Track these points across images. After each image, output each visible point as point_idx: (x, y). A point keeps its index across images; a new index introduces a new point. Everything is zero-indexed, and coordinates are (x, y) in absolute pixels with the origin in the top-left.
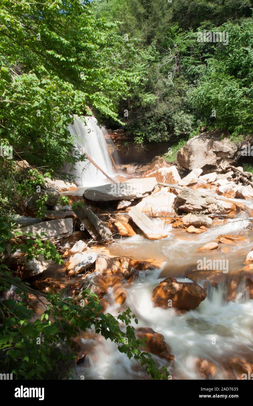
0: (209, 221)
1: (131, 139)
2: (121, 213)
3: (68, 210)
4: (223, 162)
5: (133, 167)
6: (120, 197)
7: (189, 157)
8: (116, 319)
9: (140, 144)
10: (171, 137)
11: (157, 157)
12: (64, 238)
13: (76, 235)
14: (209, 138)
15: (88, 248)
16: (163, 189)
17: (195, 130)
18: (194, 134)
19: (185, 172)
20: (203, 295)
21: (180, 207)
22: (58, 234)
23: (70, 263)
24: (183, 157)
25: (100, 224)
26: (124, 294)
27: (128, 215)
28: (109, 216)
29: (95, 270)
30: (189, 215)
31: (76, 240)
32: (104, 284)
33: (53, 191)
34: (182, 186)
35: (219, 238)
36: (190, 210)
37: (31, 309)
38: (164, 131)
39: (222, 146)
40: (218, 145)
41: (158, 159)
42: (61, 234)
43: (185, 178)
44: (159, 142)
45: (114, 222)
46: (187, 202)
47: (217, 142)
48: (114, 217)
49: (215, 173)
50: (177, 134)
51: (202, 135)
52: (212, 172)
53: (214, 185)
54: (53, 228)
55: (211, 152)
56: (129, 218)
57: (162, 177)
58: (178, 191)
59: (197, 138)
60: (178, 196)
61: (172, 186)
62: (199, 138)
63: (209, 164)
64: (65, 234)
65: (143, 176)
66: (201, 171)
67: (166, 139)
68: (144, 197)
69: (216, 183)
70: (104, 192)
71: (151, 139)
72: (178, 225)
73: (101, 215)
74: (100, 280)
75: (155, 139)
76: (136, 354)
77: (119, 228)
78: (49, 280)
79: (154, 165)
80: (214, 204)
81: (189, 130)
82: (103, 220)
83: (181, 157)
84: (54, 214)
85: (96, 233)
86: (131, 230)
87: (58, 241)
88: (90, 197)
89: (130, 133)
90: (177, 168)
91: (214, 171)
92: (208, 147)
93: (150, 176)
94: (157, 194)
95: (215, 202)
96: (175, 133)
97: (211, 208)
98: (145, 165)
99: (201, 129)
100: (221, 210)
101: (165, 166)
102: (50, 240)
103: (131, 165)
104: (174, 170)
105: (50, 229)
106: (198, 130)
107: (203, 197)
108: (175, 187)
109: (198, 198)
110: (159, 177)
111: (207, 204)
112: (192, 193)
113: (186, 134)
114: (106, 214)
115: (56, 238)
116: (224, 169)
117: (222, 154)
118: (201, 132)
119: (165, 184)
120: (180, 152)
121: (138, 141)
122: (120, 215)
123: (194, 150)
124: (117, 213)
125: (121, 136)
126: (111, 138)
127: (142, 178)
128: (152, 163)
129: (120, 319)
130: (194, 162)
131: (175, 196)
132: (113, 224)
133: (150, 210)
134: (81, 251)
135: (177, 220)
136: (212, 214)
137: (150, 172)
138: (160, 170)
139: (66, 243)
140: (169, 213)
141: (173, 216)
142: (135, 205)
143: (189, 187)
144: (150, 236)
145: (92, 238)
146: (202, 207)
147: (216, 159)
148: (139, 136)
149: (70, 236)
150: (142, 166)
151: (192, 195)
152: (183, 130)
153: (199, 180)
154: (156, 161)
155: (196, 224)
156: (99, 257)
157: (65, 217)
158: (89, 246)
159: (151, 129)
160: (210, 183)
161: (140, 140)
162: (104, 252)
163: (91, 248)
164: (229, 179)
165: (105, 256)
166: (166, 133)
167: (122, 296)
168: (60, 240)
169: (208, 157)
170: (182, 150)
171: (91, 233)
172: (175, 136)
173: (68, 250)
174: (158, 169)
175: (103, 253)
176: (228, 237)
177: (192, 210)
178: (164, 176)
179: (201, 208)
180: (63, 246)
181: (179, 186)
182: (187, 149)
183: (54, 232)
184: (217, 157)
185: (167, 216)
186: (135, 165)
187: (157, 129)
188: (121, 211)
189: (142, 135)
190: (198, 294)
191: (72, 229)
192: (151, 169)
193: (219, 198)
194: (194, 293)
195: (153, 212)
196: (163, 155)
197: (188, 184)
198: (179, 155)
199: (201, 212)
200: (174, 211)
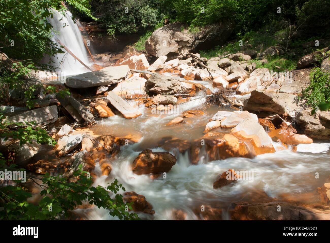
0: (175, 100)
1: (104, 31)
2: (100, 97)
3: (51, 98)
4: (184, 50)
5: (107, 56)
6: (98, 84)
7: (155, 46)
8: (106, 189)
9: (113, 35)
10: (139, 28)
11: (128, 46)
12: (50, 124)
13: (62, 120)
14: (171, 30)
15: (74, 130)
16: (135, 75)
17: (160, 22)
18: (158, 25)
19: (152, 59)
20: (174, 161)
21: (150, 90)
22: (44, 120)
23: (58, 145)
24: (150, 46)
25: (82, 109)
26: (109, 167)
27: (106, 99)
28: (90, 101)
29: (82, 149)
30: (159, 96)
31: (62, 125)
32: (91, 160)
33: (36, 81)
34: (151, 71)
35: (183, 113)
36: (159, 91)
37: (26, 189)
38: (133, 23)
39: (182, 36)
40: (179, 35)
41: (129, 48)
42: (47, 121)
43: (153, 65)
44: (129, 33)
45: (95, 106)
46: (156, 85)
47: (178, 33)
48: (94, 101)
49: (177, 59)
50: (144, 26)
51: (165, 27)
52: (175, 59)
53: (177, 69)
54: (38, 116)
55: (173, 41)
56: (108, 101)
57: (133, 64)
58: (148, 76)
59: (161, 29)
60: (148, 81)
61: (142, 71)
62: (163, 29)
63: (172, 51)
64: (51, 120)
65: (117, 64)
66: (166, 58)
67: (135, 30)
68: (119, 82)
69: (179, 68)
70: (83, 80)
71: (122, 31)
72: (149, 105)
73: (82, 100)
74: (87, 158)
75: (125, 30)
76: (125, 216)
77: (100, 112)
78: (41, 162)
79: (126, 53)
80: (178, 86)
81: (154, 22)
82: (84, 105)
83: (149, 46)
84: (38, 102)
85: (79, 116)
86: (110, 112)
87: (45, 127)
88: (71, 85)
89: (102, 25)
90: (146, 56)
91: (177, 58)
92: (171, 37)
93: (124, 64)
94: (130, 79)
95: (179, 84)
96: (142, 26)
97: (175, 89)
98: (118, 54)
99: (164, 21)
100: (184, 90)
101: (136, 54)
102: (38, 126)
103: (105, 54)
104: (143, 57)
105: (36, 116)
106: (162, 22)
107: (169, 80)
108: (145, 72)
109: (165, 82)
110: (131, 64)
111: (172, 85)
112: (160, 77)
113: (152, 26)
114: (87, 99)
115: (43, 124)
116: (185, 55)
117: (182, 42)
118: (164, 24)
119: (136, 70)
120: (147, 42)
121: (110, 32)
122: (100, 100)
123: (160, 39)
124: (96, 97)
125: (95, 28)
126: (86, 30)
127: (116, 66)
128: (123, 52)
129: (109, 189)
130: (160, 50)
131: (146, 81)
132: (94, 107)
133: (125, 93)
134: (67, 134)
135: (149, 101)
136: (177, 94)
137: (123, 60)
138: (131, 58)
139: (52, 127)
140: (141, 95)
141: (145, 97)
142: (112, 90)
143: (156, 72)
144: (127, 116)
145: (76, 122)
146: (168, 88)
147: (178, 47)
148: (111, 28)
149: (56, 122)
150: (115, 55)
151: (160, 79)
152: (149, 23)
153: (164, 66)
154: (127, 50)
155: (164, 103)
156: (84, 138)
157: (49, 104)
158: (74, 128)
159: (121, 21)
160: (174, 68)
161: (112, 32)
162: (88, 132)
163: (76, 130)
164: (189, 64)
165: (89, 136)
166: (135, 25)
167: (108, 169)
168: (47, 126)
169: (171, 45)
170: (149, 40)
171: (75, 117)
172: (143, 28)
173: (55, 134)
174: (129, 57)
175: (88, 134)
176: (190, 112)
177: (161, 92)
178: (135, 63)
179: (168, 90)
180: (51, 131)
181: (149, 71)
182: (154, 39)
183: (40, 119)
184: (179, 45)
185: (140, 98)
186: (109, 54)
187: (127, 22)
188: (100, 96)
189: (113, 27)
190: (169, 161)
191: (57, 115)
192: (123, 58)
193: (182, 81)
194: (167, 160)
195: (128, 95)
196: (133, 45)
197: (155, 69)
198: (147, 44)
199: (168, 93)
200: (145, 93)
